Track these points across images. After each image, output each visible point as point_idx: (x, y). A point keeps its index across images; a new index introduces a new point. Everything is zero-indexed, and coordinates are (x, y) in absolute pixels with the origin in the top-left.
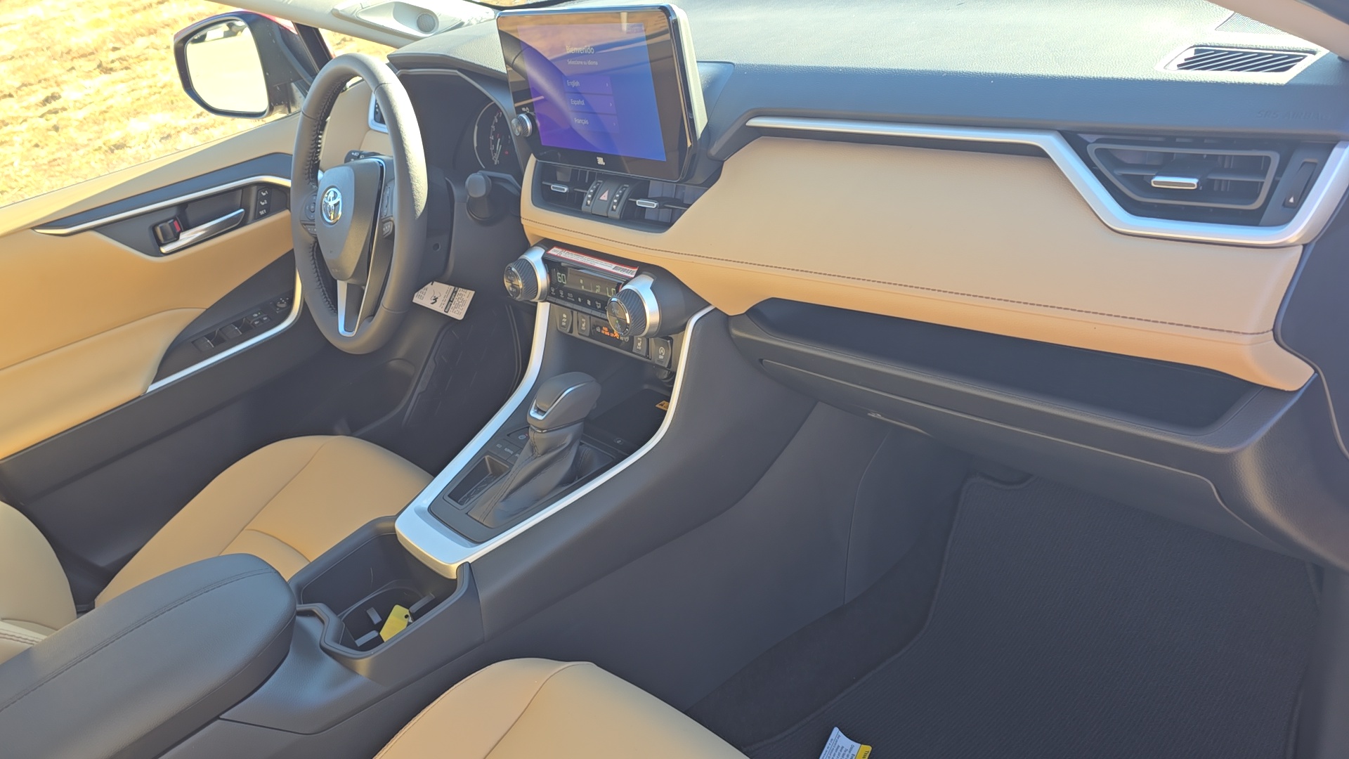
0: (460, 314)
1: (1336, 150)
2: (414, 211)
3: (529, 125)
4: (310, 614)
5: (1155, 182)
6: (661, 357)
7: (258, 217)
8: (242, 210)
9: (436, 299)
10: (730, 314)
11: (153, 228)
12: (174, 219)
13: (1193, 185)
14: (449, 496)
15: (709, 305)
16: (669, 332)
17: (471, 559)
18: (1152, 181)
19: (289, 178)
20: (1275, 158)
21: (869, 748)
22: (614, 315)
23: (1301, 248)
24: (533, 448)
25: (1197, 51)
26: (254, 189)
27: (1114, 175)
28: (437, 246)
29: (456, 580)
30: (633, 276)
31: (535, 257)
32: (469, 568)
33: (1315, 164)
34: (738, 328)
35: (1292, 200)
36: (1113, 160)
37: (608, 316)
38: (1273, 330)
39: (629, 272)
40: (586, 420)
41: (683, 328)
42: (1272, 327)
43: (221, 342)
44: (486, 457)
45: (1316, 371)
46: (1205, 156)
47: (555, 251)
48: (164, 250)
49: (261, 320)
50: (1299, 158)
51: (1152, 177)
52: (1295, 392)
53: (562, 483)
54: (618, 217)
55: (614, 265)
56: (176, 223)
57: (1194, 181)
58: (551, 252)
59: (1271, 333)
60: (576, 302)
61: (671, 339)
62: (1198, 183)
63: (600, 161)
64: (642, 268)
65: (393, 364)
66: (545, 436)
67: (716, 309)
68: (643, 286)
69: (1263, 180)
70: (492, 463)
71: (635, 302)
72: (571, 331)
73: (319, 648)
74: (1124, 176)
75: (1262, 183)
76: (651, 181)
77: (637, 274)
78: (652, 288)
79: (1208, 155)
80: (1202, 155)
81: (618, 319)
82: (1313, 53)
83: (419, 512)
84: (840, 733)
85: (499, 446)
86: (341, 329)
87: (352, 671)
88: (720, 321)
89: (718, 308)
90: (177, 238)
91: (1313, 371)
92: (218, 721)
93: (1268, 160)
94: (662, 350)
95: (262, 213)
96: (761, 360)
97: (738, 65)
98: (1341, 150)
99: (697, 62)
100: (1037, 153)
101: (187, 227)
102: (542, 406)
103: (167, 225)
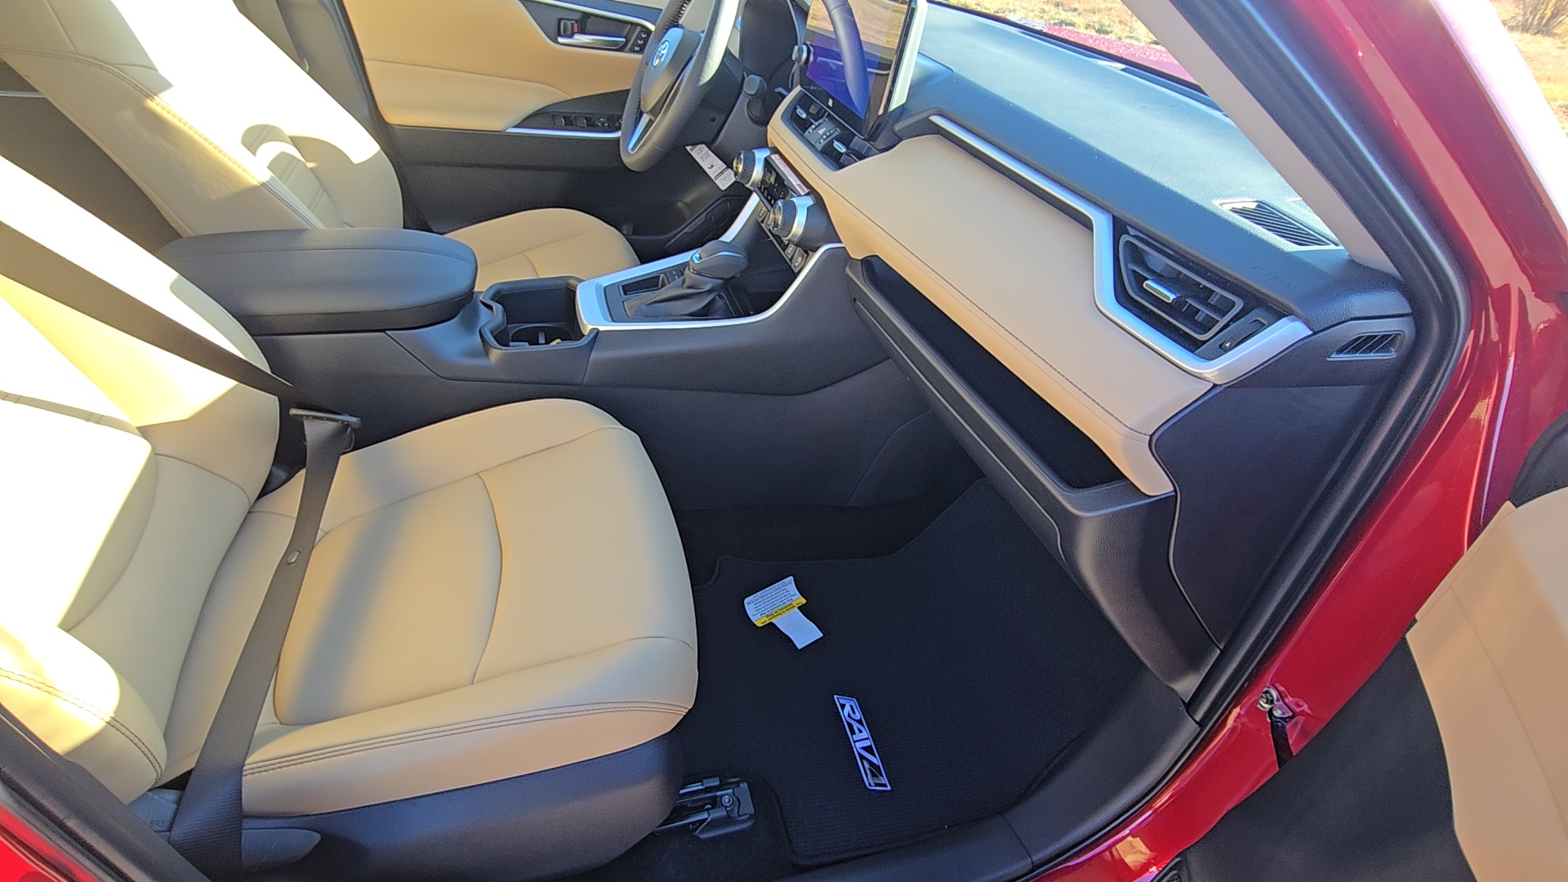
0: (724, 185)
1: (1284, 320)
2: (699, 80)
3: (805, 55)
4: (490, 307)
5: (1147, 285)
6: (797, 264)
7: (632, 51)
8: (624, 40)
9: (712, 166)
10: (852, 256)
11: (560, 20)
12: (577, 21)
13: (1168, 298)
14: (623, 286)
15: (840, 242)
16: (807, 246)
17: (602, 328)
18: (1146, 282)
19: (654, 24)
20: (1239, 304)
21: (804, 601)
22: (774, 214)
23: (1212, 385)
24: (684, 281)
25: (1258, 206)
26: (639, 28)
27: (1126, 267)
28: (713, 120)
29: (583, 336)
30: (803, 194)
31: (761, 155)
32: (597, 334)
33: (1264, 325)
34: (851, 269)
35: (1228, 345)
36: (1137, 256)
37: (772, 211)
38: (1151, 436)
39: (803, 190)
40: (727, 281)
41: (815, 250)
42: (1151, 433)
43: (570, 124)
44: (662, 275)
45: (1175, 491)
46: (1201, 286)
47: (775, 157)
48: (560, 40)
49: (603, 124)
50: (1257, 314)
51: (1147, 279)
52: (1149, 497)
53: (690, 315)
54: (820, 149)
55: (799, 183)
56: (576, 25)
57: (1172, 297)
58: (773, 156)
59: (1148, 437)
60: (767, 199)
61: (808, 254)
62: (1173, 300)
63: (830, 103)
64: (812, 192)
65: (680, 204)
66: (694, 276)
67: (844, 248)
68: (803, 203)
69: (1218, 319)
70: (663, 279)
71: (791, 211)
72: (762, 222)
73: (478, 328)
74: (1135, 271)
75: (1218, 321)
76: (856, 137)
77: (807, 194)
78: (808, 208)
79: (1204, 286)
80: (1200, 284)
81: (775, 218)
82: (1336, 245)
83: (598, 286)
84: (793, 582)
85: (674, 273)
86: (631, 146)
87: (487, 353)
88: (841, 258)
89: (847, 248)
90: (571, 36)
91: (1172, 489)
92: (382, 334)
93: (1234, 304)
94: (800, 259)
95: (637, 49)
96: (855, 300)
97: (955, 74)
98: (1288, 321)
99: (919, 53)
100: (1086, 223)
101: (583, 32)
102: (703, 256)
103: (569, 23)
